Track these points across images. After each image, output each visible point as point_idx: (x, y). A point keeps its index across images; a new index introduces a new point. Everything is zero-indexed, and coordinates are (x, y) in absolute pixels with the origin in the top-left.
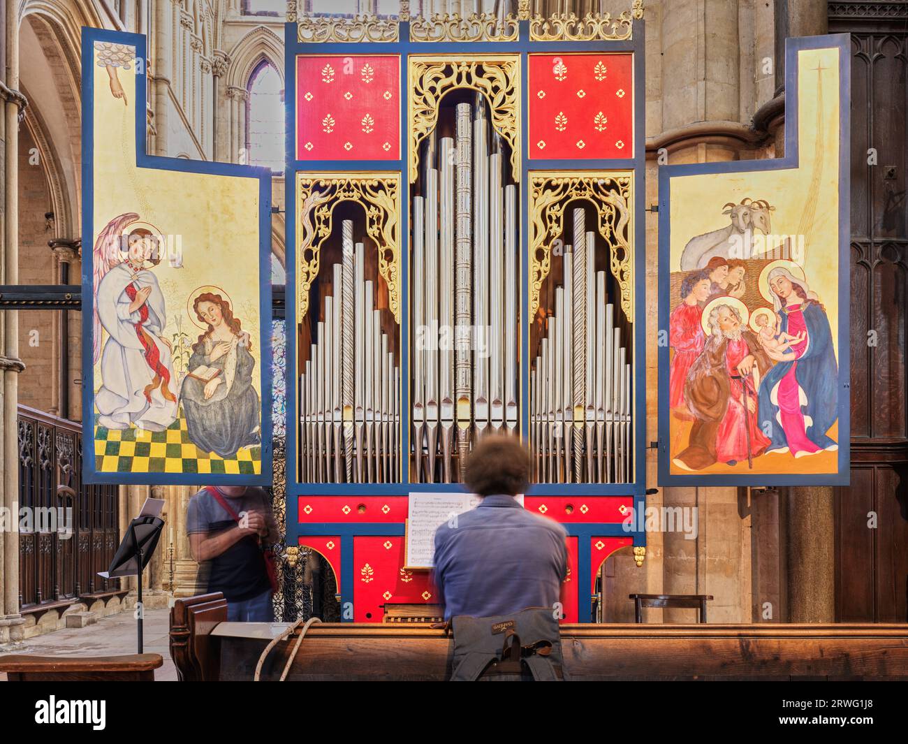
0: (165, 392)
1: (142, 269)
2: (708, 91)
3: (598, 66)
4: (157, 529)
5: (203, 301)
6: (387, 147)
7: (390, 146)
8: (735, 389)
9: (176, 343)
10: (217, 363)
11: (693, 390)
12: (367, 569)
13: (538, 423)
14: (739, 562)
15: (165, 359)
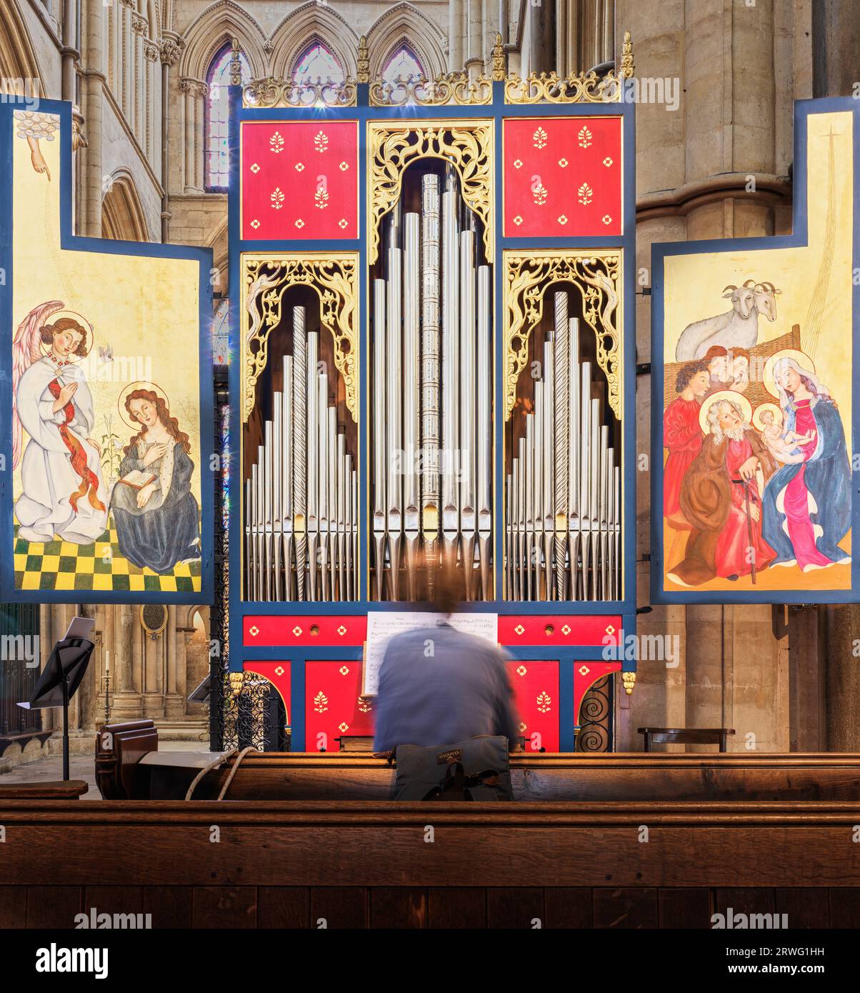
0: (92, 500)
1: (67, 363)
2: (735, 137)
3: (582, 131)
4: (85, 652)
5: (137, 398)
6: (343, 224)
7: (346, 223)
8: (737, 494)
9: (105, 446)
10: (151, 467)
11: (689, 496)
12: (321, 697)
13: (515, 533)
14: (774, 691)
15: (93, 463)
